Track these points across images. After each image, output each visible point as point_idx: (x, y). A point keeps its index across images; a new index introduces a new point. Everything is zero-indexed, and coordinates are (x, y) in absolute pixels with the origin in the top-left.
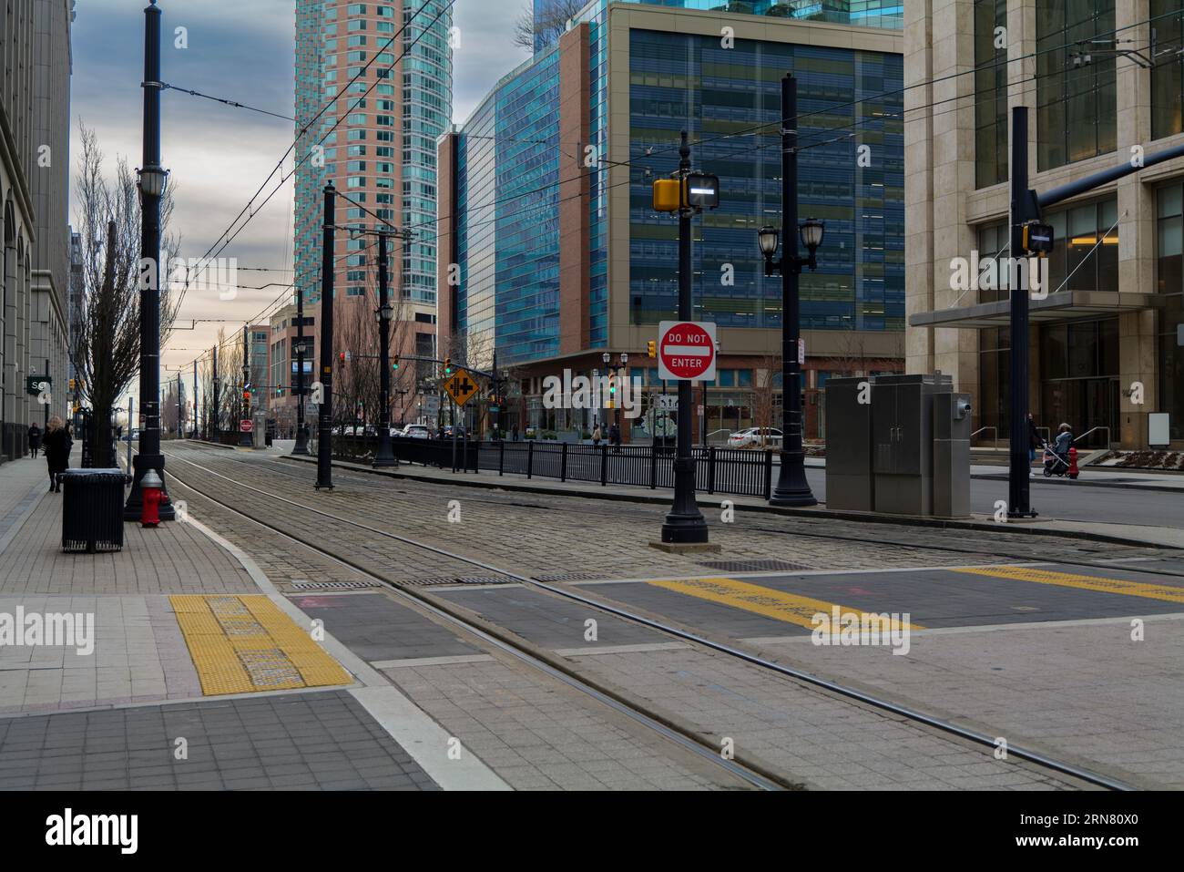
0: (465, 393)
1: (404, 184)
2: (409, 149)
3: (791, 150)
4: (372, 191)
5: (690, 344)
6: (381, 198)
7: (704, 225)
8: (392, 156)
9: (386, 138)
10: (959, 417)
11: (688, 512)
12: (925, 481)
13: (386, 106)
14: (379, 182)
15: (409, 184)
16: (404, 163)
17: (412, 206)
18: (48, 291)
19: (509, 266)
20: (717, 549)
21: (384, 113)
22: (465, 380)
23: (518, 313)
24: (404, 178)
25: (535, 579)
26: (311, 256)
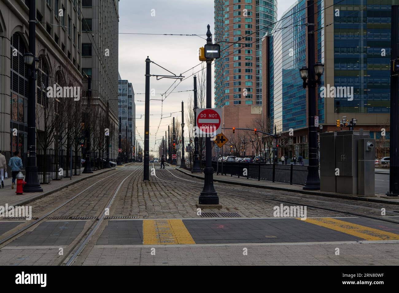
1: (257, 58)
2: (258, 44)
3: (311, 32)
4: (243, 62)
6: (247, 64)
8: (251, 47)
9: (249, 40)
10: (368, 150)
13: (249, 26)
14: (246, 58)
15: (259, 58)
16: (257, 49)
17: (260, 67)
18: (99, 105)
19: (287, 90)
20: (220, 207)
21: (248, 29)
22: (222, 137)
23: (291, 109)
24: (257, 55)
25: (104, 218)
26: (220, 89)
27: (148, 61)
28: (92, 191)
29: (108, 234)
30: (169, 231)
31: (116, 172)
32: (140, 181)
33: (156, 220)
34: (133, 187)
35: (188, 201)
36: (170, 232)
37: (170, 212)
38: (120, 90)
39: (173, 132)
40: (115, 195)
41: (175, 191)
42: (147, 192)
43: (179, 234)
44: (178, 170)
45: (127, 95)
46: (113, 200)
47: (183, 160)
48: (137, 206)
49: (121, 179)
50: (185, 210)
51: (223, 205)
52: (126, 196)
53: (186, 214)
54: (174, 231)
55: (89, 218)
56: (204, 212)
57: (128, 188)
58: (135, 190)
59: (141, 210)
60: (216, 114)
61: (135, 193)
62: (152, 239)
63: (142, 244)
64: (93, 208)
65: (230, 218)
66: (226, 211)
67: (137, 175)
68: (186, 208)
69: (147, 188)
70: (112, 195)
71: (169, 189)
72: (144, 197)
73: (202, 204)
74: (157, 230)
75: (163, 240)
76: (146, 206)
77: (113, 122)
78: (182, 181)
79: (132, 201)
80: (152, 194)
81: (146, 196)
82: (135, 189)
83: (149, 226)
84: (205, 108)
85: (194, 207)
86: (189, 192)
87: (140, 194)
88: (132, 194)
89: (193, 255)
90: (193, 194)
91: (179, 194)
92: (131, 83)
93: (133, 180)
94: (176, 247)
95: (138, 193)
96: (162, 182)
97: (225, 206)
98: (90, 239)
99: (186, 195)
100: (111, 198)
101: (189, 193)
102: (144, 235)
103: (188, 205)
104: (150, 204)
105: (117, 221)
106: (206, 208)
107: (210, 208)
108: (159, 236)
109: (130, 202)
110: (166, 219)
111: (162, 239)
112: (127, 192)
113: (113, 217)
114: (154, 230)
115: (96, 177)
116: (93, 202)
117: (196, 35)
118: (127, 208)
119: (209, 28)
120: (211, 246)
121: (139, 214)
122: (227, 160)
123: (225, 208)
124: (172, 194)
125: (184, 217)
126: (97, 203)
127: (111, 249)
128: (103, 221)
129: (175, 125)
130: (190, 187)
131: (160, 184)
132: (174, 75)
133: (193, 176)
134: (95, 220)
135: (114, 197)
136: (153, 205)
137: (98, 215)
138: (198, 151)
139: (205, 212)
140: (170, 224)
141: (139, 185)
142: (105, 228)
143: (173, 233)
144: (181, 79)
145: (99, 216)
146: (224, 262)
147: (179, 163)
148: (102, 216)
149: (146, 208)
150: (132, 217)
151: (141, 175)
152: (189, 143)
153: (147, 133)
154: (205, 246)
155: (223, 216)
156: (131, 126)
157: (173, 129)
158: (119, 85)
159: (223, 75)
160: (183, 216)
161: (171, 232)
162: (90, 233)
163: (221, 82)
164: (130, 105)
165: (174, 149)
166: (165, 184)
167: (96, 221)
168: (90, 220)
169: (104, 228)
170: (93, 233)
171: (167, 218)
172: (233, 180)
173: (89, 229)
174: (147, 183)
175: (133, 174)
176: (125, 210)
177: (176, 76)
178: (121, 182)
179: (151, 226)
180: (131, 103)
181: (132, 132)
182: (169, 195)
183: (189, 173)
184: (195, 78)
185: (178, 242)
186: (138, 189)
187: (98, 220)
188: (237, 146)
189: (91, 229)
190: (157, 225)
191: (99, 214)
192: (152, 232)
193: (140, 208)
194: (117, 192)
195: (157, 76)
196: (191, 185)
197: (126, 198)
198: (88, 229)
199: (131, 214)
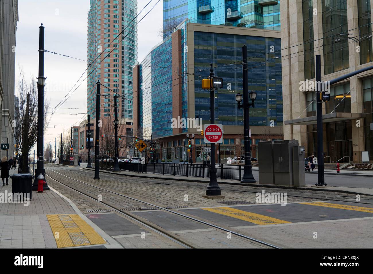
0: (142, 147)
1: (122, 81)
2: (124, 70)
3: (246, 69)
4: (112, 83)
5: (214, 131)
7: (218, 93)
8: (118, 72)
9: (117, 66)
10: (301, 154)
11: (214, 186)
12: (290, 174)
13: (116, 56)
14: (114, 80)
15: (124, 81)
16: (122, 74)
17: (125, 88)
18: (8, 116)
19: (156, 107)
20: (224, 197)
21: (116, 58)
22: (142, 143)
23: (159, 121)
24: (122, 79)
25: (165, 208)
26: (92, 104)
27: (99, 84)
107: (217, 198)
159: (95, 93)
165: (72, 152)
183: (109, 172)
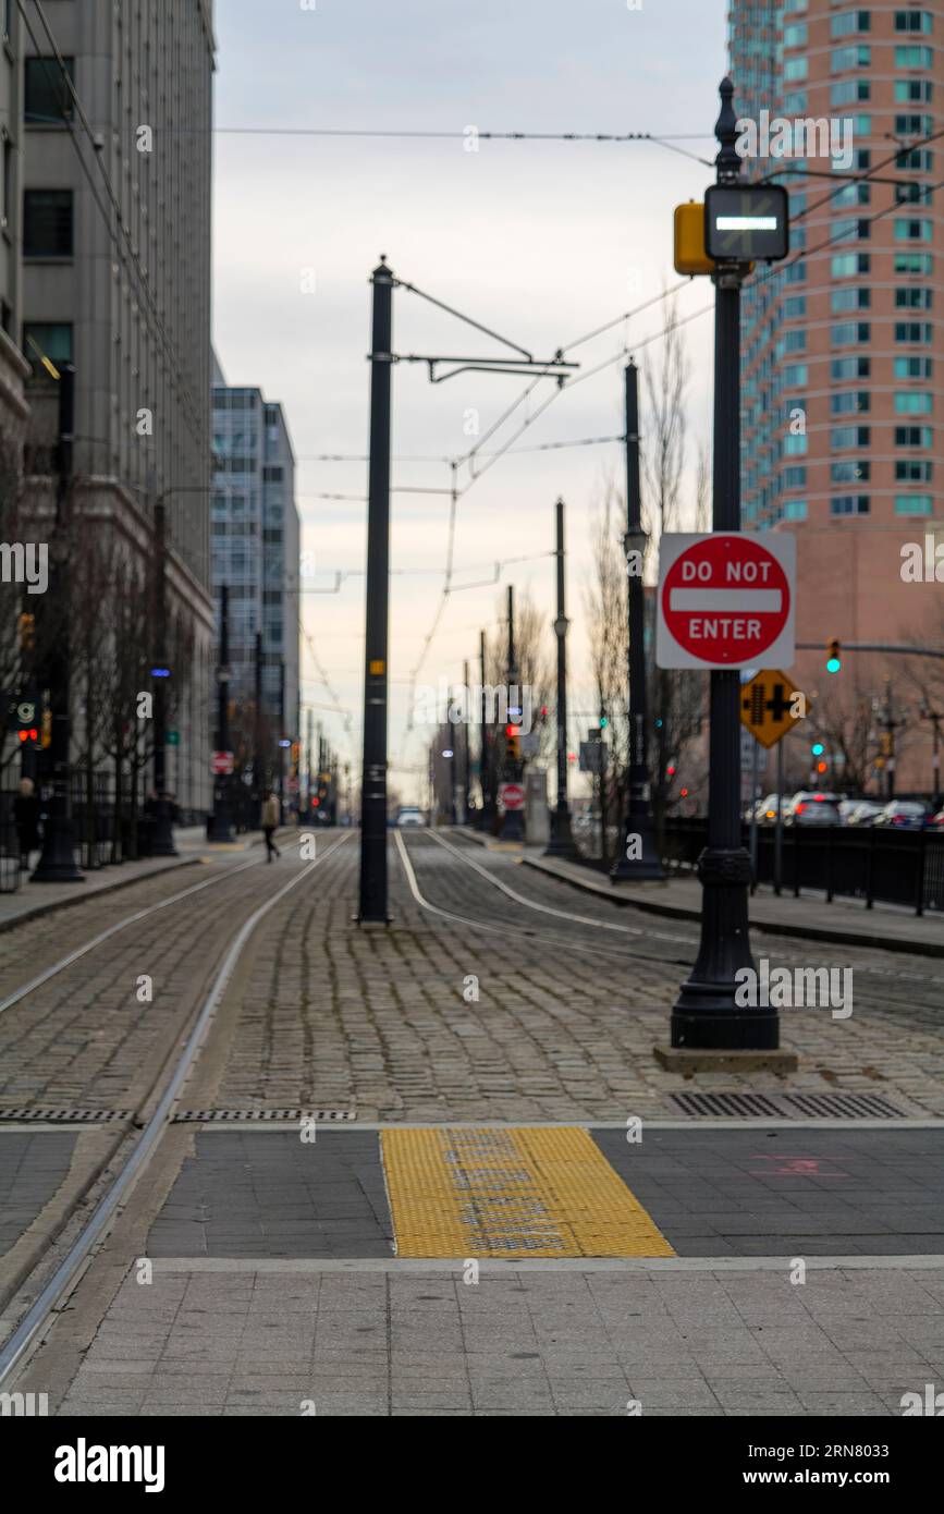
0: (779, 717)
5: (734, 584)
6: (904, 298)
8: (928, 202)
13: (916, 92)
14: (902, 260)
18: (113, 520)
20: (790, 1064)
22: (778, 690)
25: (172, 1118)
27: (383, 280)
28: (91, 978)
29: (202, 1201)
30: (526, 1189)
31: (207, 877)
32: (339, 924)
33: (449, 1131)
34: (305, 958)
35: (610, 1033)
36: (531, 1192)
37: (519, 1092)
38: (219, 437)
39: (504, 665)
40: (214, 998)
41: (535, 978)
42: (386, 985)
43: (581, 1206)
44: (534, 867)
45: (260, 464)
46: (205, 1023)
47: (561, 815)
48: (340, 1054)
49: (235, 913)
50: (599, 1079)
51: (800, 1055)
52: (272, 1004)
53: (604, 1097)
54: (551, 1189)
55: (91, 1117)
56: (703, 1087)
57: (279, 963)
58: (319, 973)
59: (362, 1075)
60: (765, 565)
61: (320, 990)
62: (438, 1230)
63: (388, 1254)
64: (107, 1064)
65: (844, 1123)
66: (821, 1086)
67: (318, 893)
68: (603, 1066)
69: (384, 964)
70: (199, 997)
71: (497, 966)
72: (370, 1010)
73: (688, 1044)
74: (463, 1181)
75: (498, 1234)
76: (385, 1055)
77: (187, 614)
78: (565, 926)
79: (308, 1029)
80: (409, 992)
81: (382, 1004)
82: (316, 967)
83: (417, 1158)
84: (709, 529)
85: (643, 1063)
86: (612, 986)
87: (349, 992)
88: (306, 991)
89: (670, 1315)
90: (629, 992)
91: (556, 996)
92: (278, 406)
93: (303, 922)
94: (572, 1273)
95: (335, 989)
96: (456, 929)
97: (812, 1060)
98: (110, 1227)
99: (597, 1002)
100: (196, 1011)
101: (609, 991)
102: (393, 1206)
103: (616, 1052)
104: (405, 1045)
105: (239, 1133)
106: (709, 1069)
107: (732, 1066)
108: (477, 1211)
109: (301, 1035)
110: (502, 1125)
111: (493, 1230)
112: (275, 981)
113: (221, 1113)
114: (446, 1182)
115: (103, 900)
116: (101, 1033)
117: (648, 137)
118: (286, 1067)
119: (731, 97)
120: (761, 1270)
121: (353, 1098)
122: (795, 817)
123: (813, 1068)
124: (518, 992)
125: (596, 1118)
126: (124, 1040)
127: (230, 1276)
128: (168, 1135)
129: (517, 627)
130: (611, 956)
131: (449, 942)
132: (525, 353)
133: (621, 902)
134: (122, 1125)
135: (210, 1008)
136: (426, 1053)
137: (138, 1099)
138: (645, 765)
139: (708, 1091)
140: (530, 1154)
141: (338, 948)
142: (184, 1168)
143: (552, 1200)
144: (561, 378)
145: (141, 1106)
146: (840, 1352)
147: (540, 829)
148: (157, 1108)
149: (388, 1068)
150: (321, 1115)
151: (340, 895)
152: (594, 723)
153: (376, 668)
154: (726, 1266)
155: (806, 1111)
156: (277, 634)
157: (505, 648)
158: (216, 414)
159: (773, 355)
160: (588, 1110)
161: (539, 1192)
162: (106, 1192)
163: (764, 396)
164: (271, 522)
165: (511, 753)
166: (474, 943)
167: (131, 1130)
168: (97, 1127)
169: (178, 1170)
170: (122, 1191)
171: (505, 1119)
172: (844, 920)
173: (98, 1173)
174: (376, 936)
175: (298, 887)
176: (281, 1075)
177: (531, 362)
178: (239, 928)
179: (429, 1164)
180: (278, 511)
181: (282, 667)
182: (500, 997)
183: (597, 881)
184: (631, 373)
185: (579, 1244)
186: (332, 965)
187: (140, 1127)
188: (848, 741)
189: (109, 1176)
190: (457, 1154)
191: (144, 1095)
192: (437, 1190)
193: (357, 1067)
194: (221, 983)
195: (432, 361)
196: (617, 948)
197: (276, 1013)
198: (90, 1171)
199: (312, 1098)
